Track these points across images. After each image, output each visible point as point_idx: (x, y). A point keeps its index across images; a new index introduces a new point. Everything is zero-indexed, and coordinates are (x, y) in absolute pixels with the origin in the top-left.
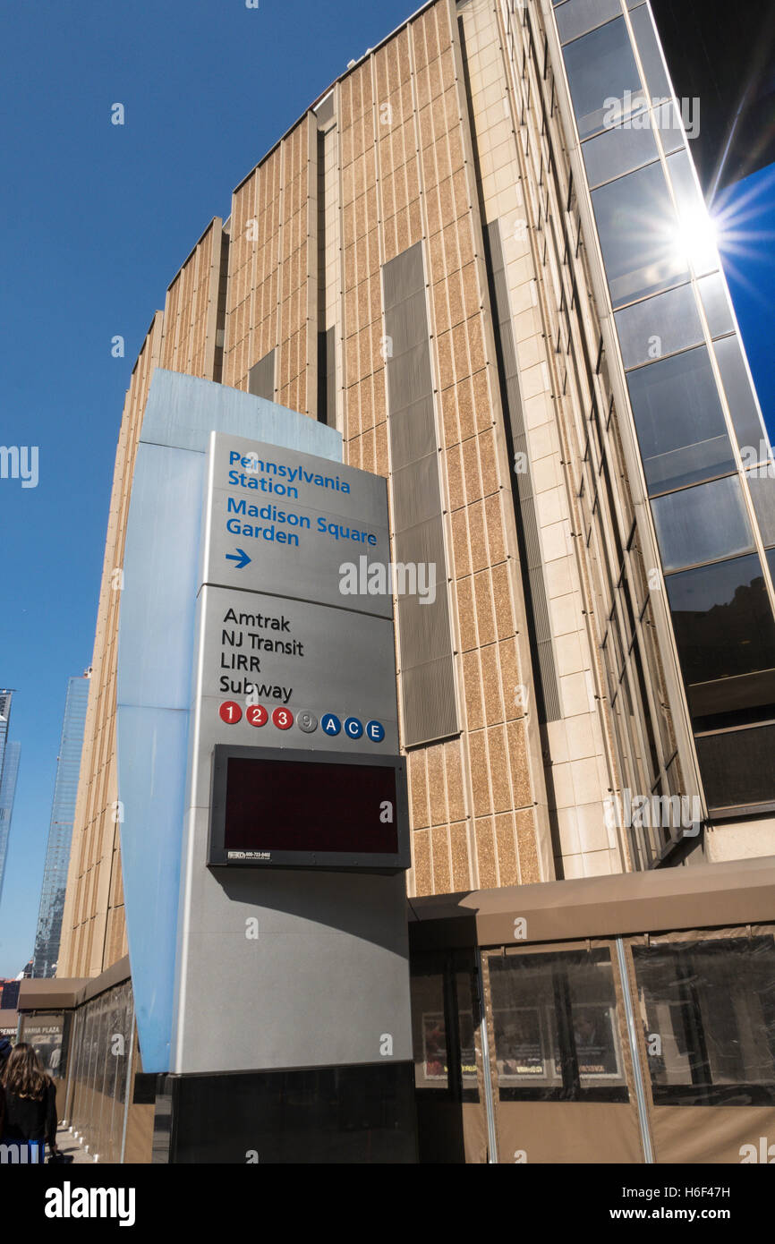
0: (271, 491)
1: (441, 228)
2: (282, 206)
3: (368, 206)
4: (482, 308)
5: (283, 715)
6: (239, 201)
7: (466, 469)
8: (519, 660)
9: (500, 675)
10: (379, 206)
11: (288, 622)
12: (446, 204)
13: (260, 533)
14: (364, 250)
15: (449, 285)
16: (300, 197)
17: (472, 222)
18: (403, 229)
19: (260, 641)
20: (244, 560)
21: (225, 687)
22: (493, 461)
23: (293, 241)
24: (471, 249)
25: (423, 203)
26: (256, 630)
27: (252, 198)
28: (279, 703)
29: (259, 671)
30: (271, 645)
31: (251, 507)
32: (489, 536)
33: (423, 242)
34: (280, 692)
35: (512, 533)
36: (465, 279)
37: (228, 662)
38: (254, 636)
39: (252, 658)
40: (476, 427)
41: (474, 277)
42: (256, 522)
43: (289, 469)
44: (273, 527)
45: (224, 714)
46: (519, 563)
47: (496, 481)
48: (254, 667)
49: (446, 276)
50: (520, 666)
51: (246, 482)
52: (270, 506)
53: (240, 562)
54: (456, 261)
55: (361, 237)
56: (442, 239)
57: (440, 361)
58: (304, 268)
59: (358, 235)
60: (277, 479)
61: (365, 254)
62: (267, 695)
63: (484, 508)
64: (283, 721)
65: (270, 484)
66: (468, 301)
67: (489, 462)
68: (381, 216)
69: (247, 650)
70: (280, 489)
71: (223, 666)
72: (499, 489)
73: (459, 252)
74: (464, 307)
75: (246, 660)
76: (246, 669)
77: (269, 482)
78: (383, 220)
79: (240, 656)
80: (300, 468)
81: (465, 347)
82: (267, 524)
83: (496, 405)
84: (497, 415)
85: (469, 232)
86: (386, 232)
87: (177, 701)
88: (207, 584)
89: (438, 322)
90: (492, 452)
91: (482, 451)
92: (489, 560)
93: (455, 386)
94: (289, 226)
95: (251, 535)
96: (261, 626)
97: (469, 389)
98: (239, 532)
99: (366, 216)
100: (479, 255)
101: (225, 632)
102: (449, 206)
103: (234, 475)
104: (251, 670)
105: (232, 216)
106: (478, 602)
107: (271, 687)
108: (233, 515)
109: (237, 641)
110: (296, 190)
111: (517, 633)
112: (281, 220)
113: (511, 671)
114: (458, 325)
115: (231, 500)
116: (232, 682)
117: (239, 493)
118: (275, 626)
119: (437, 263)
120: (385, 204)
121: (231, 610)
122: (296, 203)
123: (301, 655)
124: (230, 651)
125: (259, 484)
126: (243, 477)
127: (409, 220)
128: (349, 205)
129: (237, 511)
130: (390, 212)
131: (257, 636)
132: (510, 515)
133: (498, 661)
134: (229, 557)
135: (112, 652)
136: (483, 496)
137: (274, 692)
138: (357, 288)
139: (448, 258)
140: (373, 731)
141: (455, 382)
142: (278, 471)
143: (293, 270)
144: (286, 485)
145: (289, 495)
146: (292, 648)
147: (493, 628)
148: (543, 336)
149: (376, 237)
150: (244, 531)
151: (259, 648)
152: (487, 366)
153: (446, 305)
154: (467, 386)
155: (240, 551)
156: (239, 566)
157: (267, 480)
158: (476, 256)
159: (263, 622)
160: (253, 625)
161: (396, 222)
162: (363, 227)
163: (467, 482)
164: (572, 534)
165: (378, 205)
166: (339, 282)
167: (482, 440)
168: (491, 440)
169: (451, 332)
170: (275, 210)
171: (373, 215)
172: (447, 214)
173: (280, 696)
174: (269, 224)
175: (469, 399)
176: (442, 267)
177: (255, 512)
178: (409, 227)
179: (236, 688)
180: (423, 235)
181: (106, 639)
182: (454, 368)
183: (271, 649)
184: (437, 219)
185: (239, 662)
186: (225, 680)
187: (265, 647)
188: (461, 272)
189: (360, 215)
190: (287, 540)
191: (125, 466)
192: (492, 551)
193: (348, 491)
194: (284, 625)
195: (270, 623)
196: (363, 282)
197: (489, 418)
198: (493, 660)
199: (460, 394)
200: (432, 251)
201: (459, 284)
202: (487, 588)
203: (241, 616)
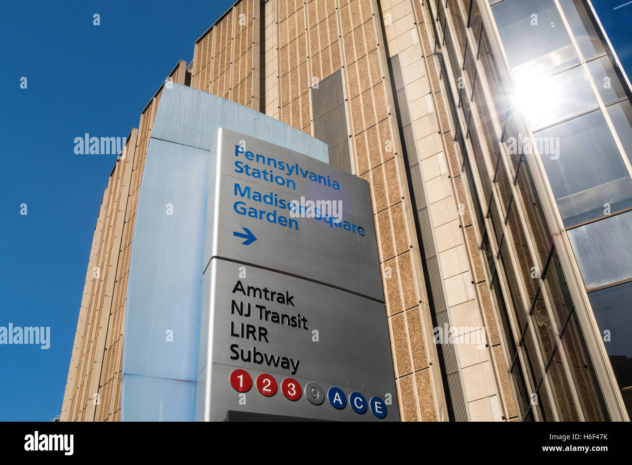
0: (272, 181)
1: (356, 60)
2: (233, 50)
3: (299, 47)
4: (390, 114)
5: (291, 386)
6: (200, 49)
7: (382, 234)
8: (434, 387)
9: (418, 401)
10: (308, 47)
11: (292, 297)
12: (360, 44)
13: (264, 216)
14: (296, 77)
15: (363, 99)
16: (247, 44)
17: (379, 55)
18: (326, 61)
19: (267, 313)
20: (250, 238)
21: (235, 355)
22: (403, 227)
23: (241, 74)
24: (379, 73)
25: (342, 44)
26: (263, 302)
27: (210, 46)
28: (287, 374)
29: (267, 341)
30: (278, 317)
31: (254, 193)
32: (403, 285)
33: (342, 70)
34: (288, 363)
35: (421, 283)
36: (375, 94)
37: (238, 331)
38: (261, 308)
39: (260, 328)
40: (388, 201)
41: (383, 93)
42: (260, 206)
43: (287, 165)
44: (275, 211)
45: (235, 382)
46: (428, 307)
47: (406, 242)
48: (262, 337)
49: (360, 93)
50: (435, 392)
51: (250, 171)
52: (271, 194)
53: (246, 240)
54: (368, 82)
55: (294, 69)
56: (357, 68)
57: (358, 154)
58: (249, 92)
59: (292, 67)
60: (277, 172)
61: (297, 80)
62: (276, 365)
63: (398, 264)
64: (292, 392)
65: (272, 176)
66: (378, 109)
67: (400, 228)
68: (309, 52)
69: (255, 320)
70: (280, 181)
71: (233, 334)
72: (409, 248)
73: (370, 76)
74: (375, 114)
75: (254, 330)
76: (255, 339)
77: (270, 173)
78: (311, 56)
79: (248, 326)
80: (297, 165)
81: (377, 143)
82: (270, 209)
83: (404, 185)
84: (405, 192)
85: (377, 62)
86: (313, 65)
87: (183, 371)
88: (216, 257)
89: (355, 125)
90: (402, 220)
91: (394, 219)
92: (404, 305)
93: (371, 172)
94: (238, 63)
95: (256, 216)
96: (268, 299)
97: (381, 173)
98: (244, 214)
99: (298, 54)
100: (386, 77)
101: (234, 302)
102: (361, 44)
103: (239, 164)
104: (260, 340)
105: (195, 60)
106: (396, 339)
107: (279, 358)
108: (239, 198)
109: (245, 311)
110: (244, 40)
111: (431, 364)
112: (232, 58)
113: (427, 397)
114: (372, 127)
115: (237, 186)
116: (242, 351)
117: (244, 180)
118: (281, 300)
119: (353, 84)
120: (312, 45)
121: (239, 283)
122: (243, 47)
123: (306, 329)
124: (239, 321)
125: (262, 175)
126: (247, 167)
127: (331, 55)
128: (284, 47)
129: (243, 195)
130: (316, 51)
131: (264, 308)
132: (419, 269)
133: (415, 388)
134: (236, 234)
135: (81, 394)
136: (396, 254)
137: (282, 363)
138: (291, 104)
139: (361, 80)
140: (376, 407)
141: (370, 169)
142: (278, 166)
143: (241, 94)
144: (286, 177)
145: (288, 186)
146: (297, 321)
147: (409, 361)
148: (439, 133)
149: (306, 68)
150: (250, 213)
151: (266, 319)
152: (396, 156)
153: (361, 113)
154: (380, 171)
155: (246, 230)
156: (246, 243)
157: (268, 171)
158: (384, 78)
159: (269, 295)
160: (261, 297)
161: (320, 57)
162: (296, 62)
163: (383, 244)
164: (473, 282)
165: (307, 45)
166: (277, 101)
167: (394, 211)
168: (401, 211)
169: (365, 133)
170: (228, 53)
171: (303, 53)
172: (360, 49)
173: (288, 367)
174: (222, 63)
175: (382, 181)
176: (357, 87)
177: (258, 197)
178: (331, 60)
179: (246, 357)
180: (342, 65)
181: (76, 384)
182: (369, 158)
183: (278, 321)
184: (352, 54)
185: (248, 332)
186: (235, 348)
187: (272, 319)
188: (372, 90)
189: (293, 54)
190: (288, 224)
191: (101, 244)
192: (406, 298)
193: (338, 188)
194: (289, 299)
195: (275, 297)
196: (295, 99)
197: (399, 194)
198: (411, 388)
199: (374, 177)
200: (349, 76)
201: (371, 98)
202: (402, 328)
203: (249, 288)
